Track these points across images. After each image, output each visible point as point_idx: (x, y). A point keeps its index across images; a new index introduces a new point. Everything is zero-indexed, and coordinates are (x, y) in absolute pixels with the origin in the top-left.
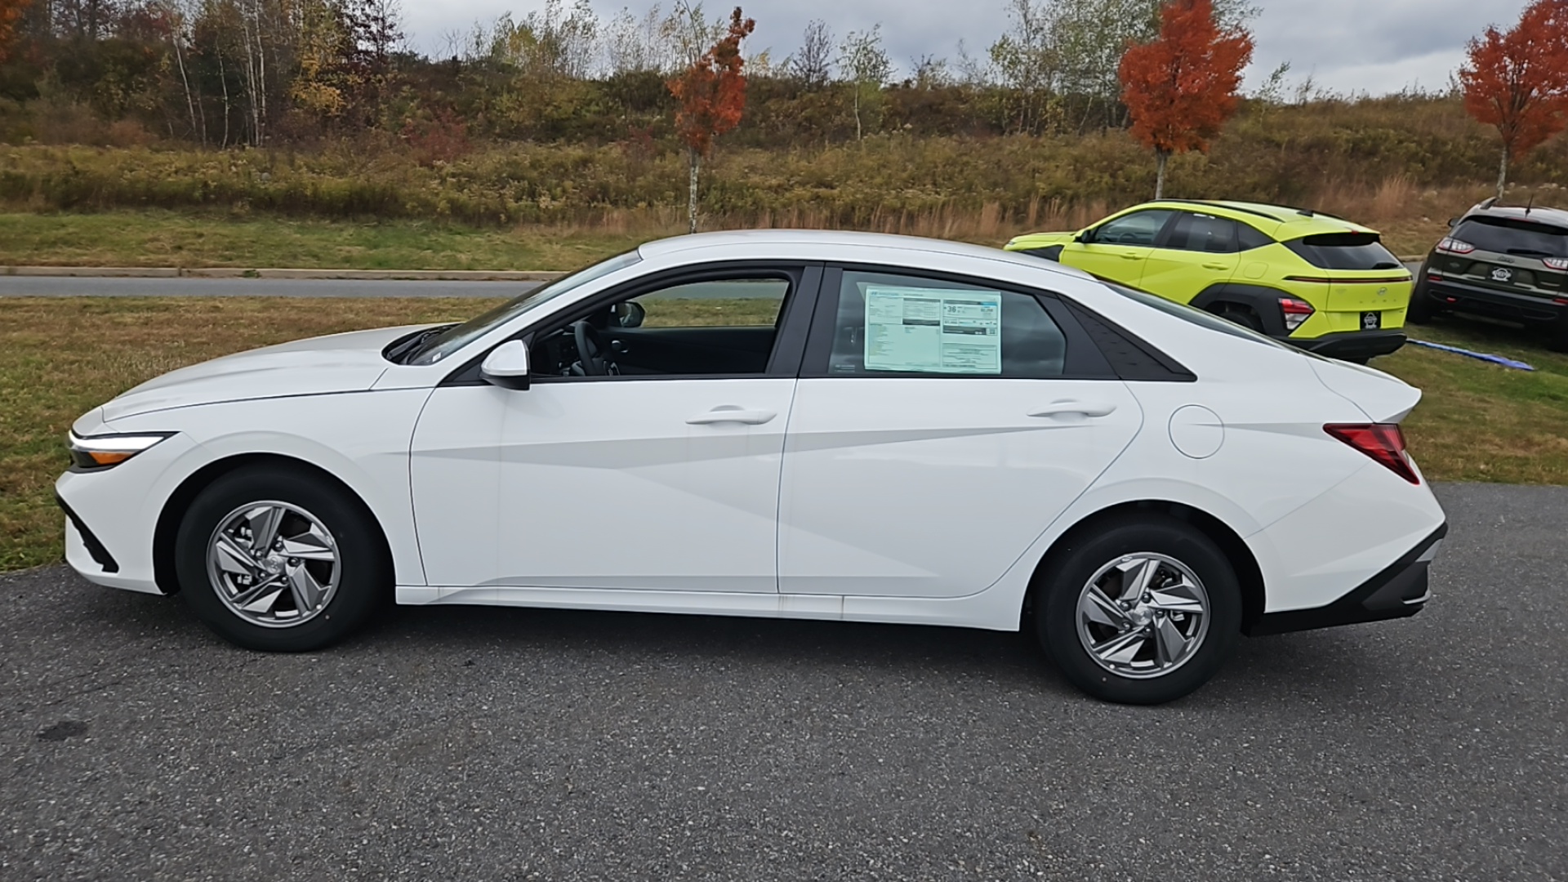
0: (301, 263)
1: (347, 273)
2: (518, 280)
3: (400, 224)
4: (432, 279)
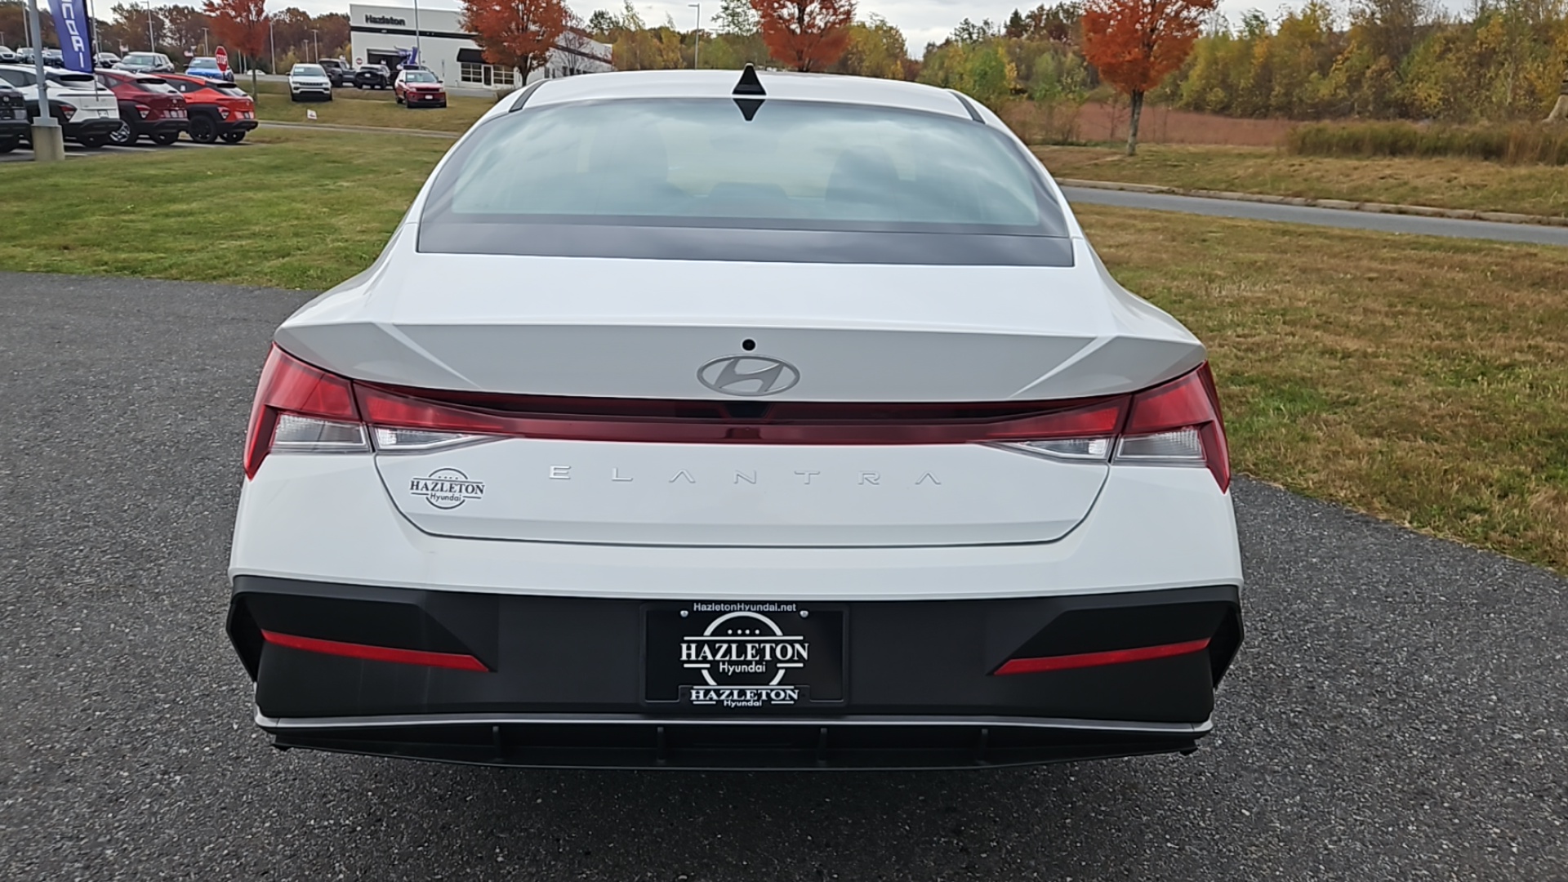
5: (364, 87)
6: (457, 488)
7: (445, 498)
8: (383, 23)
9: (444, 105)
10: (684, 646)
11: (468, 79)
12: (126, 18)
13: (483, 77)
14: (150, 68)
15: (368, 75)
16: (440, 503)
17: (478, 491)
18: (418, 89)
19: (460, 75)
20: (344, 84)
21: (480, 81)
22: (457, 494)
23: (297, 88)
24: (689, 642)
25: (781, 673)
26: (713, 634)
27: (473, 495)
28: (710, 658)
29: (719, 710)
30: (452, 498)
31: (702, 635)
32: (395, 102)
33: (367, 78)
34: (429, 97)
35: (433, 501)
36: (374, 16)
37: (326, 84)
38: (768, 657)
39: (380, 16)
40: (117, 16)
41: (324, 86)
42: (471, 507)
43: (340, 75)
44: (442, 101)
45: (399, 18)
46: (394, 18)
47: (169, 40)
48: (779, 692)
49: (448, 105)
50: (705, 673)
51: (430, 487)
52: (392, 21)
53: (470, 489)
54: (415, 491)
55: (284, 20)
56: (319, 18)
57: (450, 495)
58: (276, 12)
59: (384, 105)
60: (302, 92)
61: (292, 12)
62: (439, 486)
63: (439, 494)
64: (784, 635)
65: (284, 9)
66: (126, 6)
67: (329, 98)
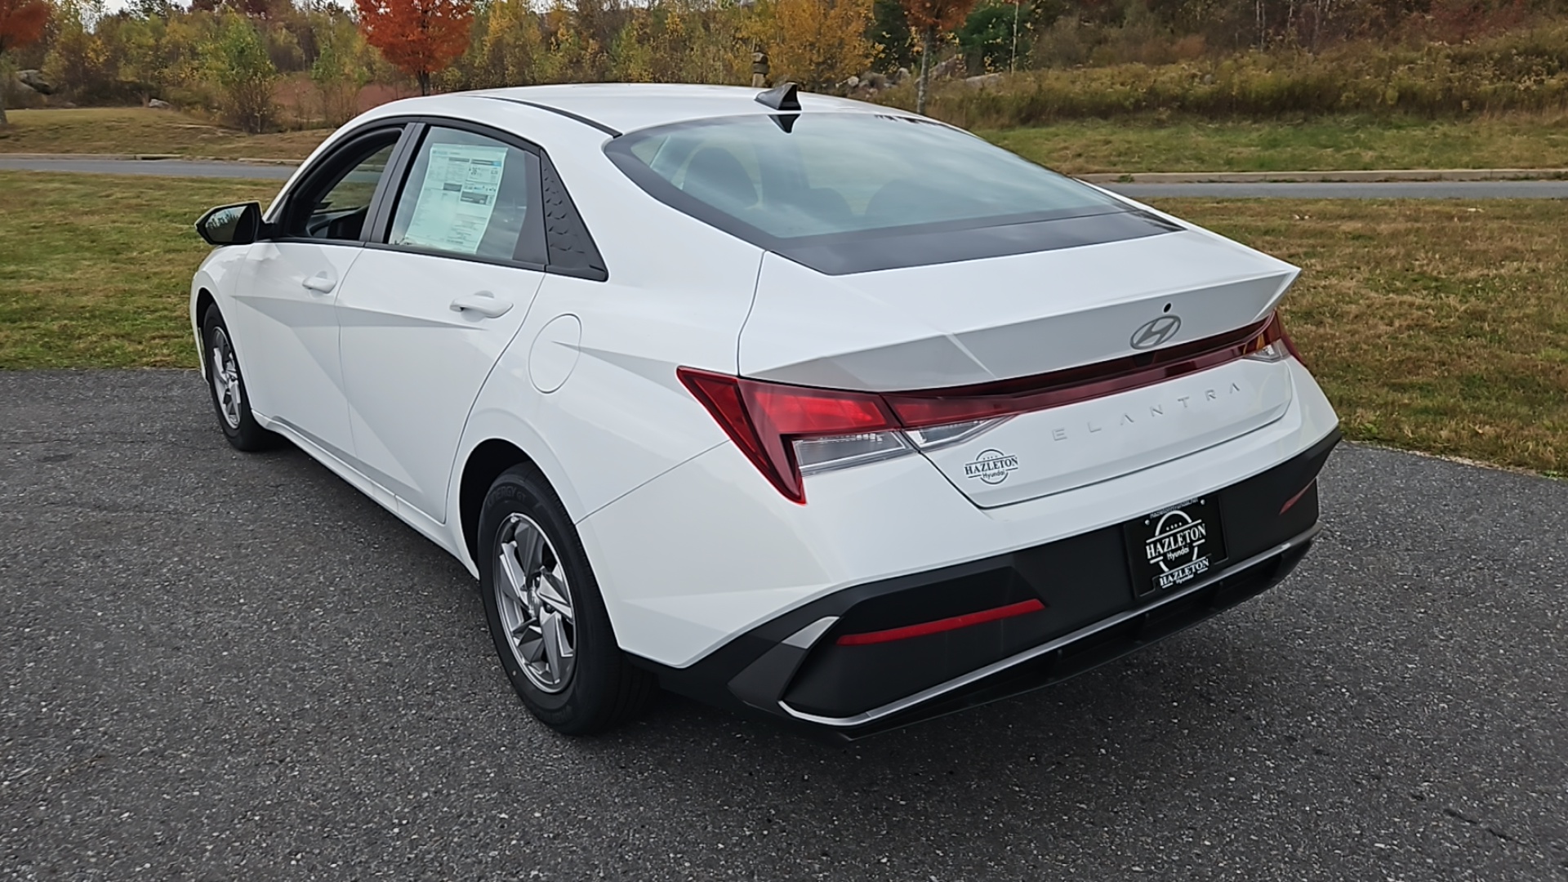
0: (1180, 166)
1: (1220, 176)
2: (1425, 181)
3: (1327, 120)
4: (1313, 182)
6: (999, 464)
7: (994, 475)
10: (1148, 548)
16: (992, 480)
17: (1013, 462)
22: (1001, 470)
24: (1149, 544)
25: (1196, 550)
26: (1161, 533)
27: (1011, 467)
28: (1162, 552)
29: (1176, 587)
30: (999, 474)
31: (1154, 536)
35: (986, 479)
42: (1014, 478)
48: (1200, 564)
50: (1162, 563)
51: (980, 468)
53: (1008, 463)
54: (970, 475)
57: (996, 471)
62: (986, 467)
63: (988, 472)
64: (1192, 521)
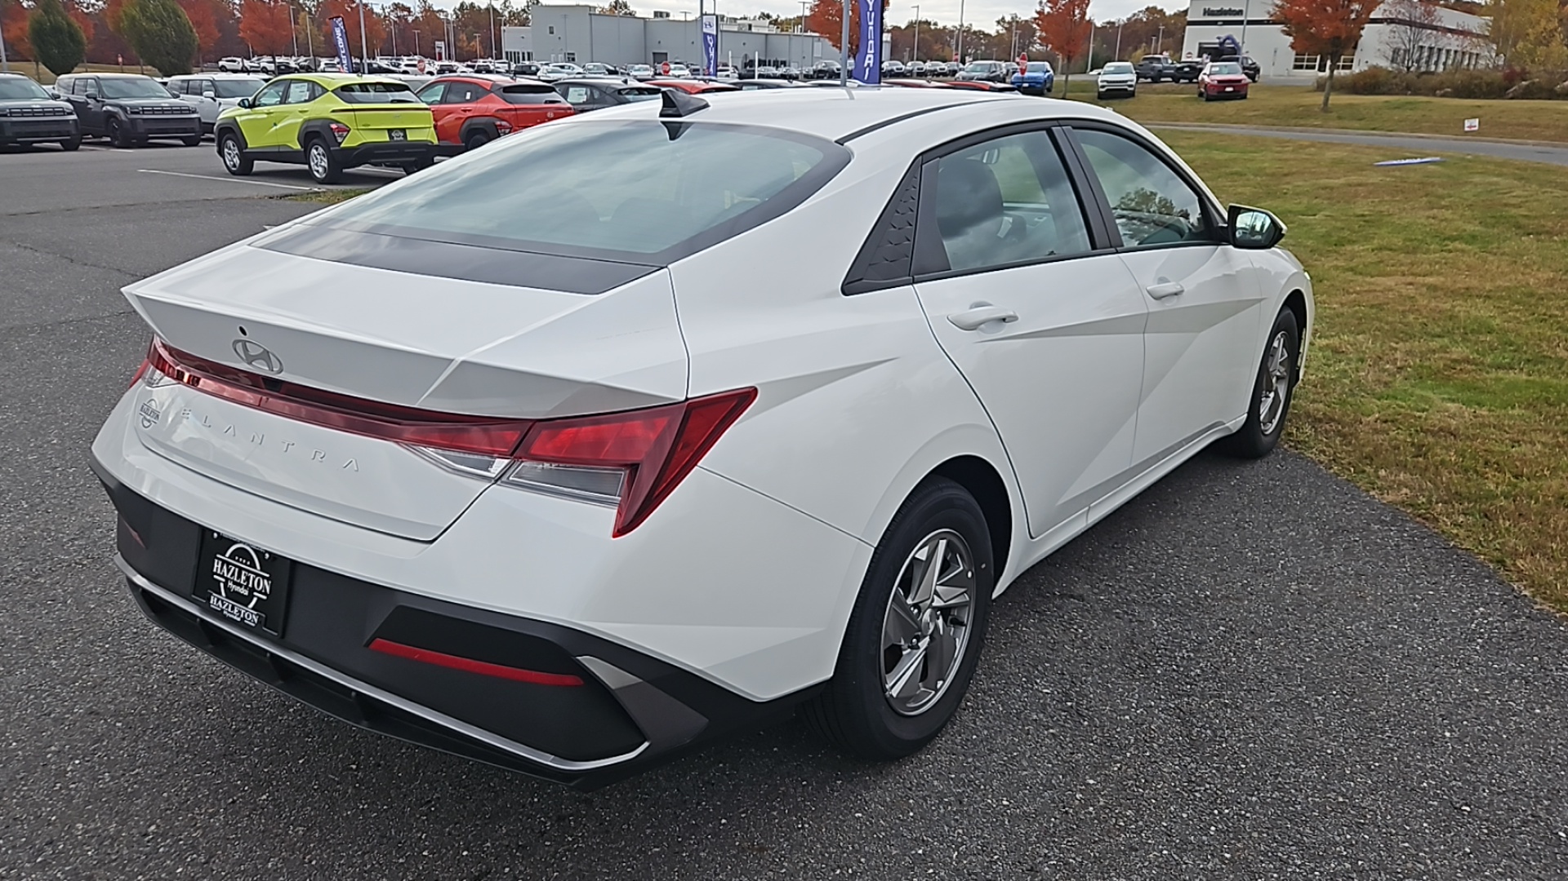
5: (1182, 81)
8: (1221, 15)
9: (1244, 97)
10: (216, 561)
11: (1301, 67)
12: (1006, 29)
13: (1317, 64)
14: (985, 75)
15: (1187, 69)
18: (1219, 81)
19: (1292, 63)
20: (1163, 79)
21: (1313, 67)
23: (1103, 87)
24: (219, 559)
26: (230, 557)
28: (226, 575)
29: (219, 614)
30: (149, 421)
31: (224, 557)
32: (1196, 96)
33: (1187, 72)
34: (1229, 89)
36: (1212, 9)
37: (1132, 81)
38: (250, 585)
39: (1219, 9)
40: (1000, 28)
41: (1129, 83)
43: (1160, 71)
44: (1243, 93)
45: (1237, 9)
46: (1233, 9)
47: (1037, 46)
48: (251, 616)
49: (1248, 96)
50: (222, 585)
52: (1230, 12)
53: (155, 416)
55: (1141, 20)
56: (1175, 14)
57: (149, 418)
58: (1136, 12)
59: (1184, 99)
60: (1108, 90)
61: (1151, 10)
64: (261, 570)
65: (1144, 9)
66: (1008, 19)
67: (1132, 94)
